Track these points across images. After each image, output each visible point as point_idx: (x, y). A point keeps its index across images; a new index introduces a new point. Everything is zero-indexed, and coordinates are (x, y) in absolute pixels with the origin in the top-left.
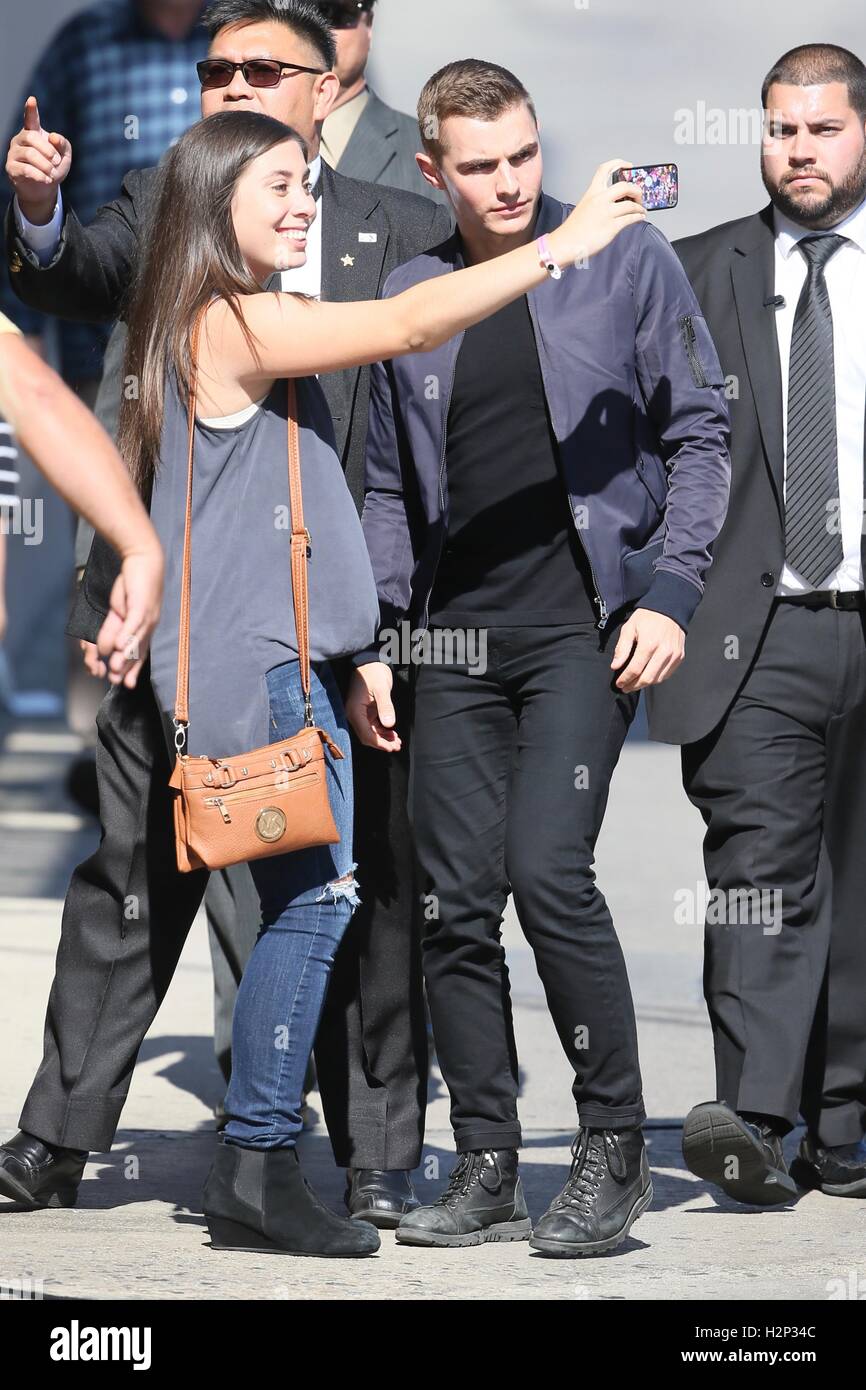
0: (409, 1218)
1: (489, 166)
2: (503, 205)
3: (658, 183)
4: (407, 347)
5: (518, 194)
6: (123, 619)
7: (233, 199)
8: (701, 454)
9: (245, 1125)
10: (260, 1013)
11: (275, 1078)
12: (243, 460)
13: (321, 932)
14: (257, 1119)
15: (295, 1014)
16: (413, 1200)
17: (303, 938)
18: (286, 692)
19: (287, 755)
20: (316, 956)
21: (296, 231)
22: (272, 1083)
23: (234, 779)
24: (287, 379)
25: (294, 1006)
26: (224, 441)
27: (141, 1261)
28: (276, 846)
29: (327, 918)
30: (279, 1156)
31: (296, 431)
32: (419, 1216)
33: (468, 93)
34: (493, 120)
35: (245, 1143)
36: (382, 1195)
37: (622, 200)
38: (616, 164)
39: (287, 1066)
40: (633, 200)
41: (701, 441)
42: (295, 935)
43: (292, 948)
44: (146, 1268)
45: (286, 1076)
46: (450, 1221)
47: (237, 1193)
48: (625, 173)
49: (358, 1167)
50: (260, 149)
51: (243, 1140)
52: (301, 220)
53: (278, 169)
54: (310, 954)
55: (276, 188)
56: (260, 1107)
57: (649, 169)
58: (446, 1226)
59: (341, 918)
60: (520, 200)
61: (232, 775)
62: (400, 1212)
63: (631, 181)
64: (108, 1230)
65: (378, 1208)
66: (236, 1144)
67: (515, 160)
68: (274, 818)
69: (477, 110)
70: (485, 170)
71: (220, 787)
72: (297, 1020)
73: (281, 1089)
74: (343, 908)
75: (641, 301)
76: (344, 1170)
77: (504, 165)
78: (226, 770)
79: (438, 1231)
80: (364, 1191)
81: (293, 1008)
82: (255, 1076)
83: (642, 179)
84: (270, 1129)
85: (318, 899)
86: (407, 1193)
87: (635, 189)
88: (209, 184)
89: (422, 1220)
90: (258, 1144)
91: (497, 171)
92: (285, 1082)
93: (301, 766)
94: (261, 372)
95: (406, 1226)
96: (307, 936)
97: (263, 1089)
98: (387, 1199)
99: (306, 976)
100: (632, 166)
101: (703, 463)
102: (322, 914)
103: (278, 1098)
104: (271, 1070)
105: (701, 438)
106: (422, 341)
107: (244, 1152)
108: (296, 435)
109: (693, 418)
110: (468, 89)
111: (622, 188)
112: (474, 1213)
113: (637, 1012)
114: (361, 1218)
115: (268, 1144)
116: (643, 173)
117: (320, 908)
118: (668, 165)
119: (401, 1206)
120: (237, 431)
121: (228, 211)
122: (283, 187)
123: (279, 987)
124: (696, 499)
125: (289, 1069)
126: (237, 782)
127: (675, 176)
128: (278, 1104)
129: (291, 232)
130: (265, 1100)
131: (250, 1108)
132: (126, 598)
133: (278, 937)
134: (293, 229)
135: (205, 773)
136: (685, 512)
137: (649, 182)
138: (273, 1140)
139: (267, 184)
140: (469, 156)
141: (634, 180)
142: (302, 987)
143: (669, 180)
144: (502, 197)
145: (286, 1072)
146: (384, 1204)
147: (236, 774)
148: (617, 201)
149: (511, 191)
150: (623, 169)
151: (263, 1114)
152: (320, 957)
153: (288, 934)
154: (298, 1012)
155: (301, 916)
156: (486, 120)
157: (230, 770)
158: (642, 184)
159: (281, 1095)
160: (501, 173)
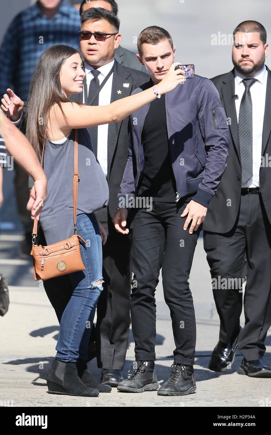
0: (121, 383)
1: (154, 59)
2: (158, 71)
3: (189, 70)
4: (112, 120)
5: (163, 67)
6: (35, 200)
7: (61, 71)
8: (214, 151)
9: (60, 354)
10: (67, 320)
11: (70, 341)
12: (64, 153)
13: (89, 297)
14: (64, 352)
15: (78, 322)
16: (122, 378)
17: (83, 299)
18: (79, 224)
19: (67, 244)
20: (86, 304)
21: (80, 81)
22: (69, 342)
23: (49, 253)
24: (75, 129)
25: (78, 319)
26: (58, 148)
27: (39, 397)
28: (64, 272)
29: (91, 293)
30: (70, 364)
31: (77, 145)
32: (124, 382)
33: (149, 36)
34: (156, 45)
35: (60, 360)
36: (113, 377)
37: (179, 75)
38: (176, 64)
39: (74, 337)
40: (182, 75)
41: (214, 147)
42: (81, 297)
43: (79, 301)
44: (40, 399)
45: (74, 340)
46: (134, 384)
47: (56, 374)
48: (180, 66)
49: (104, 368)
50: (68, 56)
51: (59, 358)
52: (81, 77)
53: (74, 62)
54: (84, 304)
55: (74, 68)
56: (65, 349)
57: (186, 66)
58: (133, 385)
59: (96, 293)
60: (163, 70)
61: (49, 251)
62: (118, 382)
63: (181, 69)
64: (29, 388)
65: (112, 381)
66: (57, 360)
67: (163, 57)
68: (62, 264)
69: (151, 42)
70: (153, 60)
71: (45, 255)
72: (78, 323)
73: (71, 344)
74: (97, 291)
75: (199, 102)
76: (101, 369)
77: (159, 59)
78: (47, 250)
79: (130, 387)
80: (107, 375)
81: (77, 320)
82: (64, 339)
83: (184, 69)
84: (68, 356)
85: (88, 287)
86: (120, 376)
87: (183, 72)
88: (53, 66)
89: (125, 384)
90: (64, 360)
91: (157, 60)
92: (73, 342)
93: (71, 248)
94: (68, 126)
95: (120, 385)
96: (84, 298)
97: (66, 343)
98: (114, 378)
99: (83, 310)
100: (181, 64)
101: (215, 154)
102: (90, 292)
103: (70, 347)
104: (69, 338)
105: (214, 146)
106: (116, 118)
107: (60, 362)
108: (77, 146)
109: (214, 139)
110: (149, 35)
111: (179, 71)
112: (141, 382)
113: (196, 321)
114: (106, 384)
115: (66, 361)
116: (185, 67)
117: (89, 290)
118: (192, 65)
119: (119, 380)
120: (62, 145)
121: (59, 75)
122: (75, 68)
123: (74, 312)
124: (212, 165)
125: (75, 338)
126: (50, 253)
127: (194, 68)
128: (70, 349)
129: (78, 81)
130: (66, 347)
131: (62, 349)
132: (36, 193)
133: (76, 297)
134: (79, 80)
135: (40, 251)
136: (209, 170)
137: (186, 70)
138: (68, 360)
139: (71, 66)
140: (148, 55)
141: (182, 69)
142: (81, 313)
143: (192, 69)
144: (158, 68)
145: (73, 339)
146: (113, 379)
147: (50, 251)
148: (177, 75)
149: (160, 66)
150: (179, 65)
151: (66, 351)
152: (88, 305)
153: (79, 297)
154: (79, 321)
155: (83, 292)
156: (153, 44)
157: (48, 250)
158: (184, 70)
159: (71, 346)
160: (158, 61)
